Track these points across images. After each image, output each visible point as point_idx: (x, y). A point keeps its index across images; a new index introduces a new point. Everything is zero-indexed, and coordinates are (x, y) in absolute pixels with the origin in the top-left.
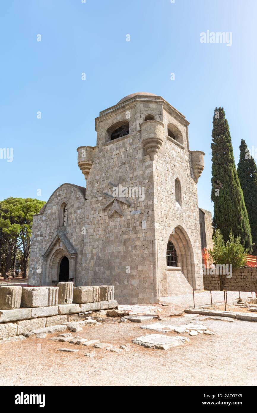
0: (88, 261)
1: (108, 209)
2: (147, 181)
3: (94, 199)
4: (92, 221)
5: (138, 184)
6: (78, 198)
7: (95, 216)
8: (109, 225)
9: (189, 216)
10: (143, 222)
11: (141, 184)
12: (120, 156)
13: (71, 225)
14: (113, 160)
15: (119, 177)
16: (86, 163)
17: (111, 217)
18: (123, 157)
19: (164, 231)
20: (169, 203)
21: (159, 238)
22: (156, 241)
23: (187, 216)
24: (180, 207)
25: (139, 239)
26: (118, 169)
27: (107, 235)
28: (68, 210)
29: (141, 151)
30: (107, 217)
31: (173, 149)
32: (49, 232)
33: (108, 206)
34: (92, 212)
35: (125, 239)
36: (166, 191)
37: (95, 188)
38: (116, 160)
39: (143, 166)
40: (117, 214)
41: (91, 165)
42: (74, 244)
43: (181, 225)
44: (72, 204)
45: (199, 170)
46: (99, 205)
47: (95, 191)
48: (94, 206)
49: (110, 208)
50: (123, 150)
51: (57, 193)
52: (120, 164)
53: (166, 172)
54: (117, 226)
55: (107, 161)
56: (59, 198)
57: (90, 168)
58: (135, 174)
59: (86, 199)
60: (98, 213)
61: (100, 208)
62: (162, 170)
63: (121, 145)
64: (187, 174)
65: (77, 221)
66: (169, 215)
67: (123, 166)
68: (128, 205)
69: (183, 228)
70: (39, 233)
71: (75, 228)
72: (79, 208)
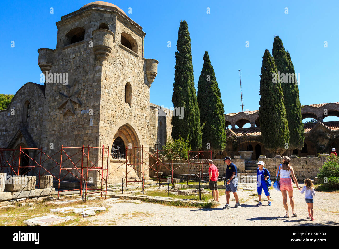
1: (63, 108)
2: (96, 84)
3: (51, 99)
4: (49, 118)
5: (89, 86)
6: (39, 97)
7: (52, 114)
8: (63, 122)
9: (138, 115)
10: (90, 120)
11: (91, 87)
12: (76, 60)
13: (33, 121)
14: (70, 63)
15: (74, 79)
16: (45, 64)
17: (65, 115)
18: (78, 60)
19: (109, 129)
20: (117, 104)
21: (103, 134)
22: (100, 137)
23: (137, 116)
24: (130, 107)
25: (86, 135)
27: (61, 131)
28: (30, 107)
29: (93, 56)
30: (62, 116)
31: (126, 56)
32: (13, 127)
33: (63, 104)
34: (50, 110)
35: (75, 135)
36: (115, 94)
37: (54, 88)
38: (72, 63)
39: (93, 70)
40: (70, 112)
41: (51, 67)
42: (34, 138)
43: (129, 124)
44: (34, 102)
45: (152, 76)
46: (56, 103)
47: (53, 91)
48: (52, 104)
49: (64, 107)
50: (79, 54)
51: (21, 91)
52: (75, 68)
53: (116, 76)
54: (70, 123)
55: (65, 64)
56: (23, 96)
57: (50, 70)
58: (87, 77)
59: (45, 98)
60: (54, 111)
61: (57, 107)
62: (112, 75)
63: (77, 50)
64: (140, 79)
65: (37, 118)
66: (117, 114)
67: (78, 69)
68: (79, 105)
69: (131, 126)
70: (4, 128)
71: (36, 124)
72: (40, 106)
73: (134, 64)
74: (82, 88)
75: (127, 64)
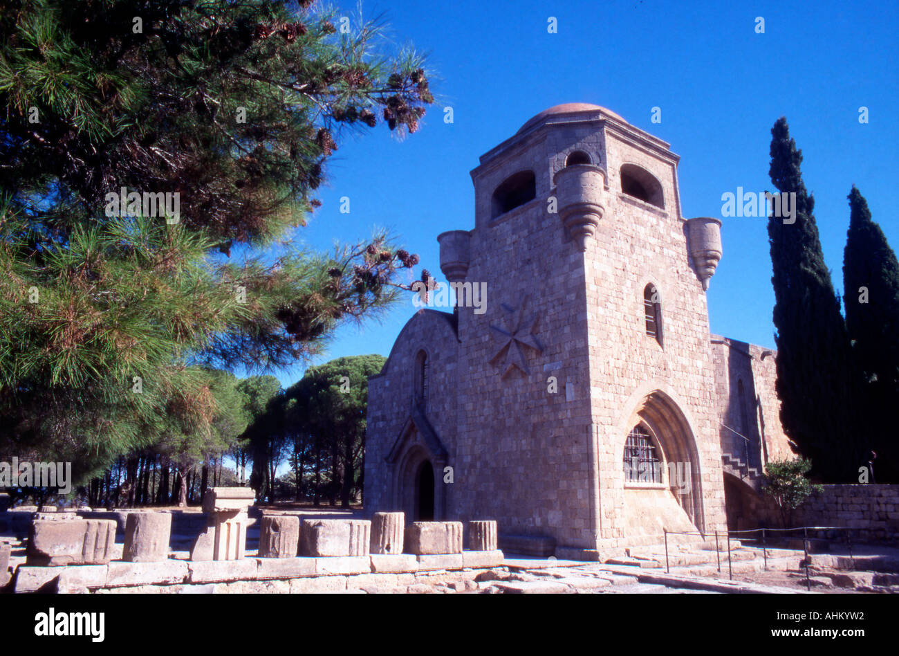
0: (466, 472)
1: (500, 362)
2: (572, 296)
3: (473, 341)
4: (471, 386)
5: (556, 303)
7: (476, 376)
8: (502, 395)
9: (684, 367)
10: (567, 385)
11: (562, 304)
12: (521, 246)
13: (436, 396)
14: (508, 255)
15: (520, 291)
16: (455, 265)
17: (507, 377)
18: (525, 247)
19: (614, 405)
20: (628, 342)
21: (601, 419)
22: (594, 426)
23: (679, 368)
24: (659, 347)
25: (560, 422)
26: (517, 274)
27: (501, 417)
28: (429, 365)
29: (559, 233)
30: (499, 379)
31: (637, 221)
32: (396, 410)
33: (499, 353)
34: (471, 368)
35: (534, 424)
36: (619, 315)
37: (476, 317)
38: (512, 254)
39: (564, 265)
40: (517, 371)
41: (466, 269)
42: (441, 434)
43: (663, 390)
44: (436, 352)
45: (708, 261)
46: (484, 352)
47: (475, 324)
48: (475, 355)
49: (503, 359)
50: (526, 232)
51: (408, 331)
52: (520, 264)
53: (619, 272)
54: (519, 396)
55: (496, 259)
56: (413, 341)
57: (466, 276)
58: (550, 282)
59: (460, 342)
60: (481, 369)
61: (486, 359)
62: (609, 271)
63: (522, 223)
64: (678, 272)
65: (445, 387)
66: (630, 367)
67: (527, 268)
68: (537, 351)
69: (666, 396)
70: (379, 414)
71: (443, 401)
72: (450, 360)
73: (660, 237)
74: (540, 311)
75: (642, 238)
